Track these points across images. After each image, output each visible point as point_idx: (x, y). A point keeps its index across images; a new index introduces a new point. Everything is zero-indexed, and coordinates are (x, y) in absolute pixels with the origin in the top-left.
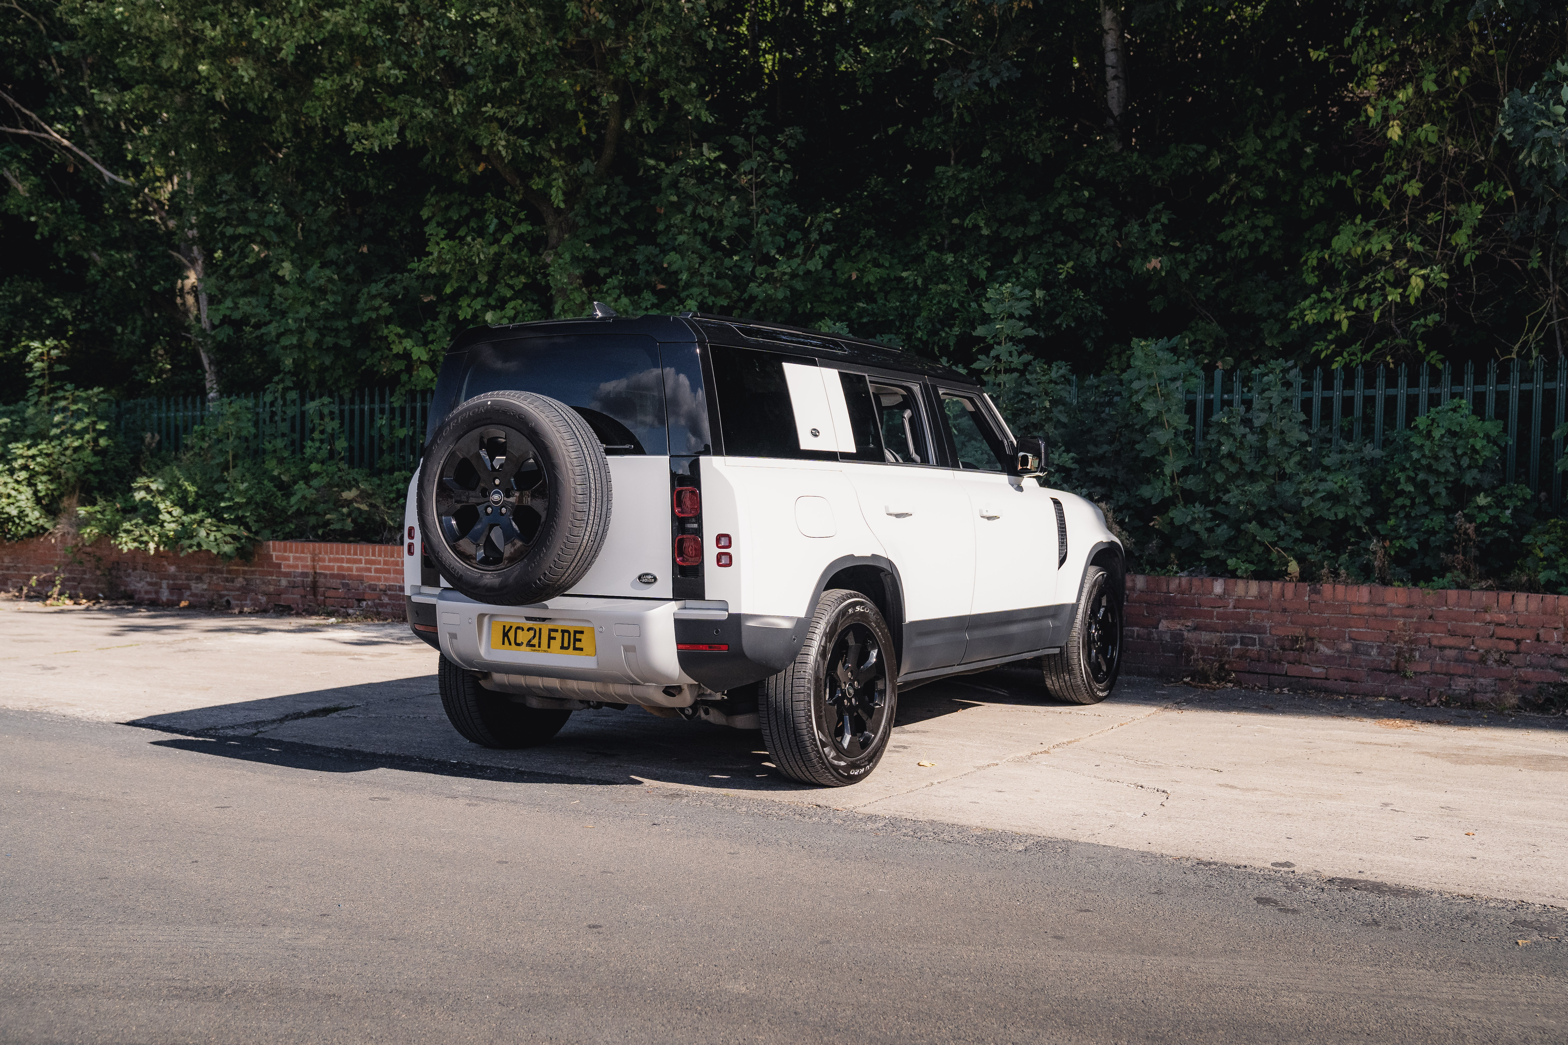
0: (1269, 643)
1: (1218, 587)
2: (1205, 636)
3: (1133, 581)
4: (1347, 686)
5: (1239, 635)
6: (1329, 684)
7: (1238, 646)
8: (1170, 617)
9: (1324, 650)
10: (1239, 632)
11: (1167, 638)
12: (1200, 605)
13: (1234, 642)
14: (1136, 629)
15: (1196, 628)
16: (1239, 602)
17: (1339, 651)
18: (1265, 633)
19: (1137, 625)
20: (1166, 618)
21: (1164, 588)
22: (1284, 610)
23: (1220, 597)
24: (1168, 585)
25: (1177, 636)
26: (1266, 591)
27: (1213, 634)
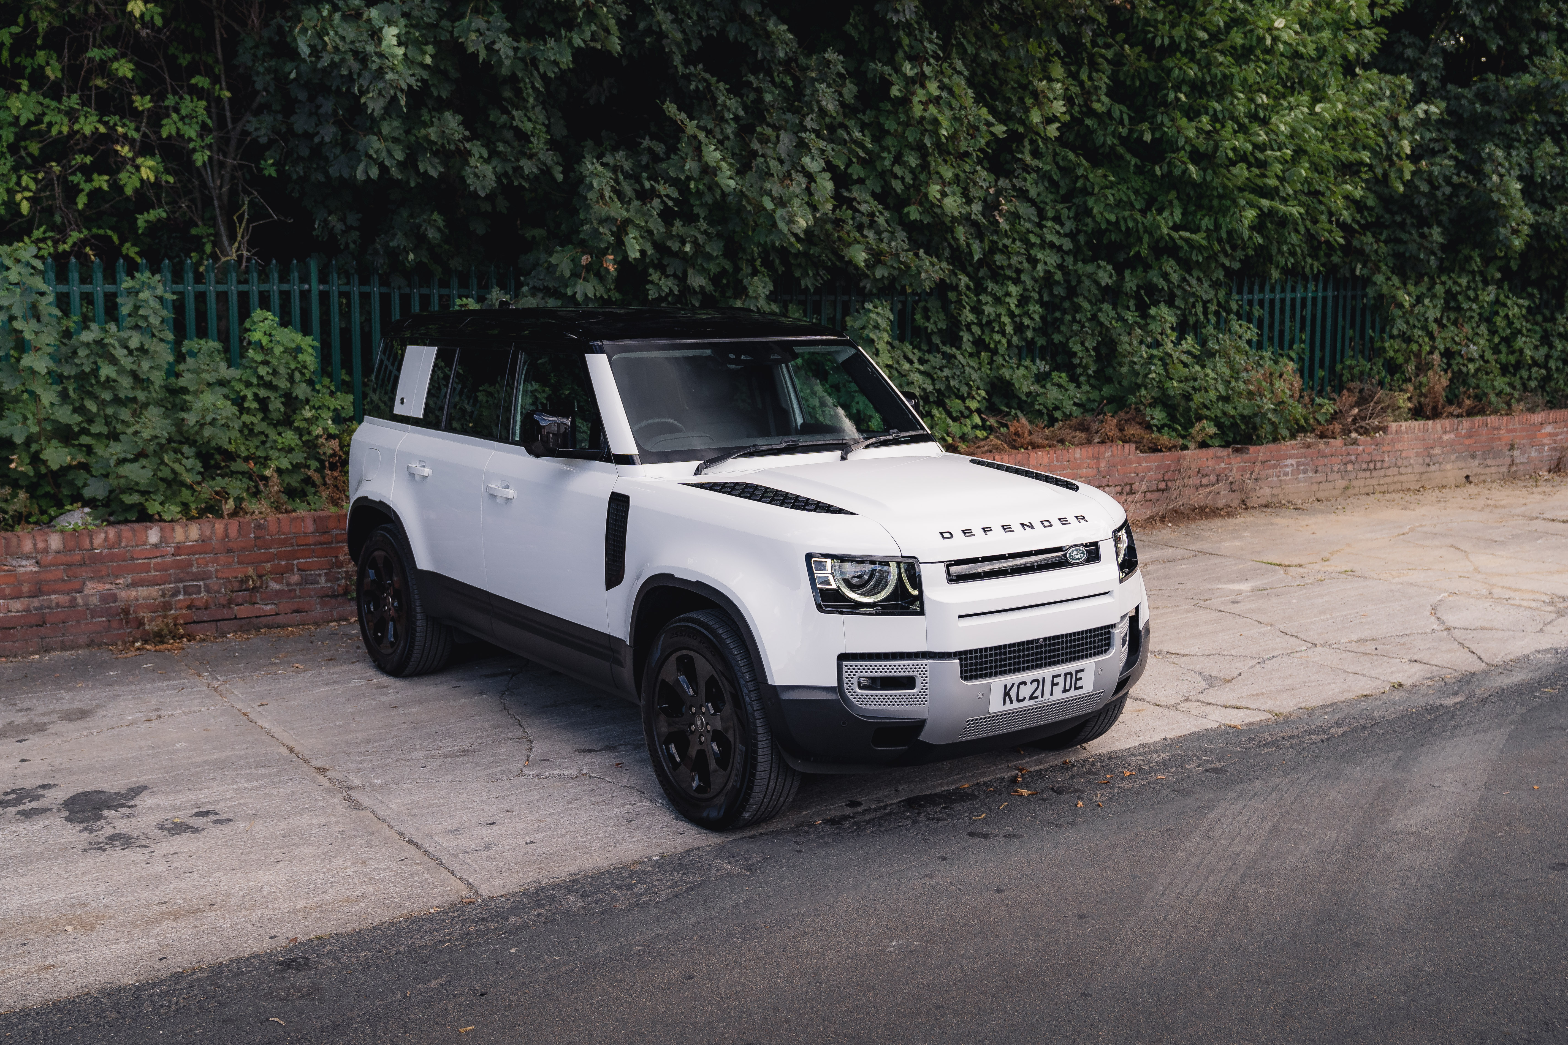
0: (216, 588)
1: (153, 535)
2: (143, 592)
3: (46, 541)
4: (298, 617)
5: (181, 585)
6: (280, 619)
7: (181, 597)
8: (98, 578)
9: (274, 586)
10: (181, 581)
11: (96, 601)
12: (132, 558)
13: (176, 593)
14: (54, 596)
15: (134, 585)
16: (179, 549)
17: (288, 584)
18: (210, 578)
19: (55, 592)
20: (92, 579)
21: (87, 545)
22: (230, 551)
23: (155, 546)
24: (91, 542)
25: (109, 598)
26: (208, 533)
27: (151, 589)
